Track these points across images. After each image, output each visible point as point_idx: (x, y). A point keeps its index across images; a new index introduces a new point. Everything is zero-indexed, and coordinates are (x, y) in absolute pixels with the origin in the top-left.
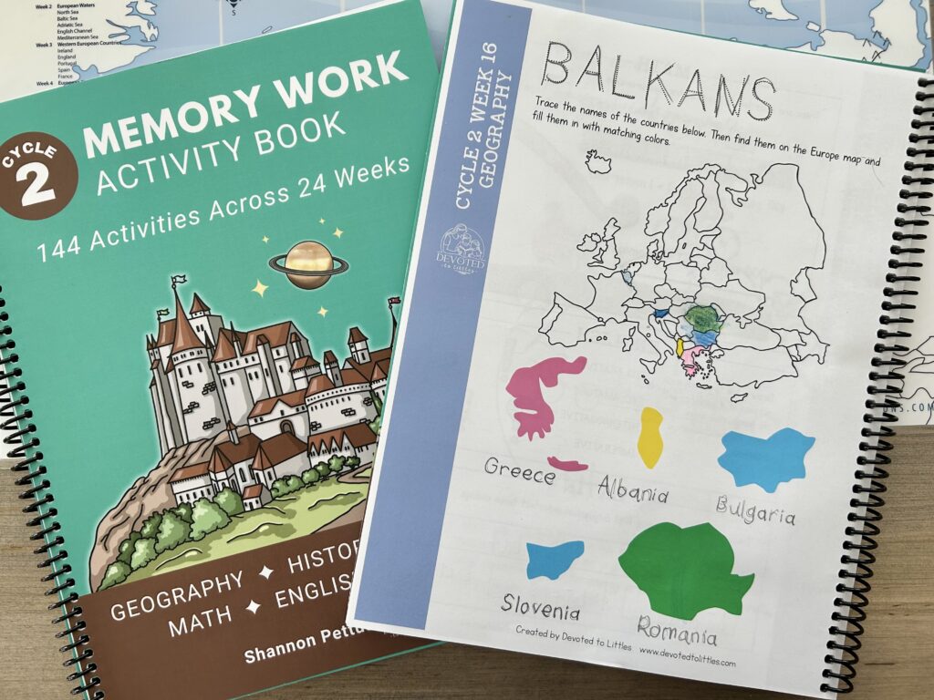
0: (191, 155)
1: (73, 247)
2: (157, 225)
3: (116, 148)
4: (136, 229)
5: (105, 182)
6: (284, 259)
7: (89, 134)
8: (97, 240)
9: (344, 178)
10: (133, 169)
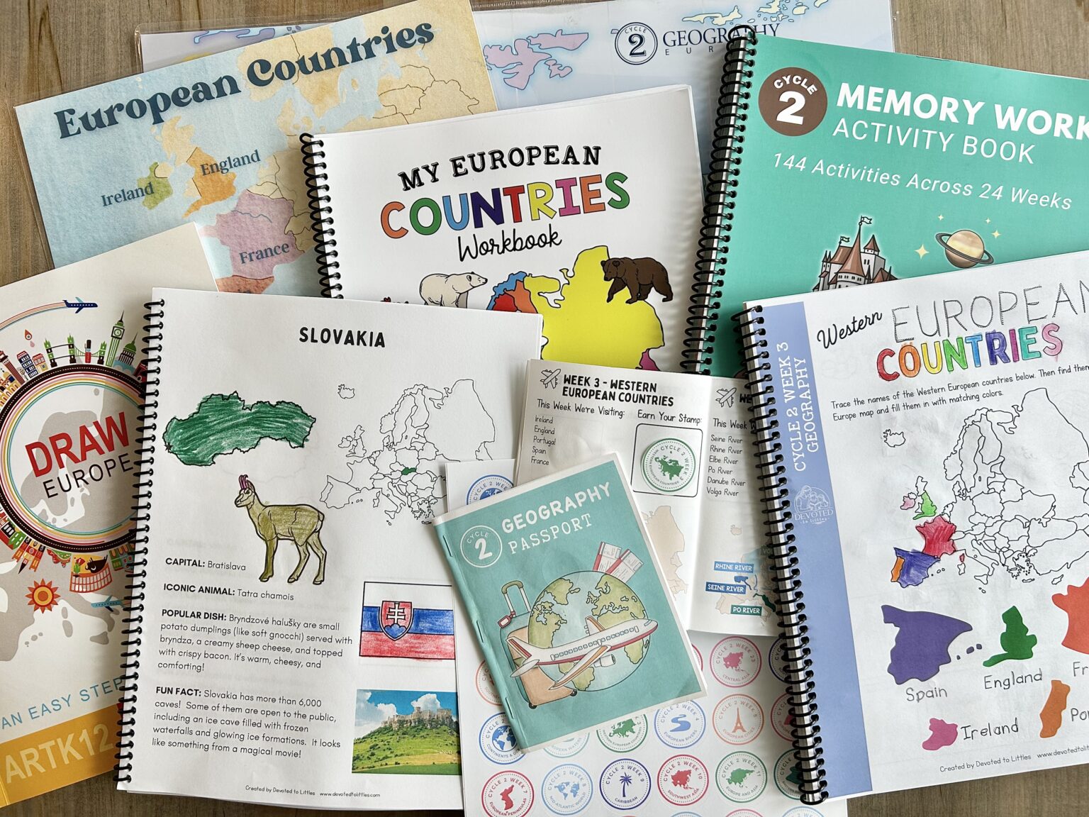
0: (913, 133)
1: (801, 164)
2: (867, 174)
3: (860, 106)
4: (850, 171)
5: (842, 127)
6: (948, 237)
7: (845, 88)
8: (819, 167)
9: (1018, 196)
10: (866, 126)
